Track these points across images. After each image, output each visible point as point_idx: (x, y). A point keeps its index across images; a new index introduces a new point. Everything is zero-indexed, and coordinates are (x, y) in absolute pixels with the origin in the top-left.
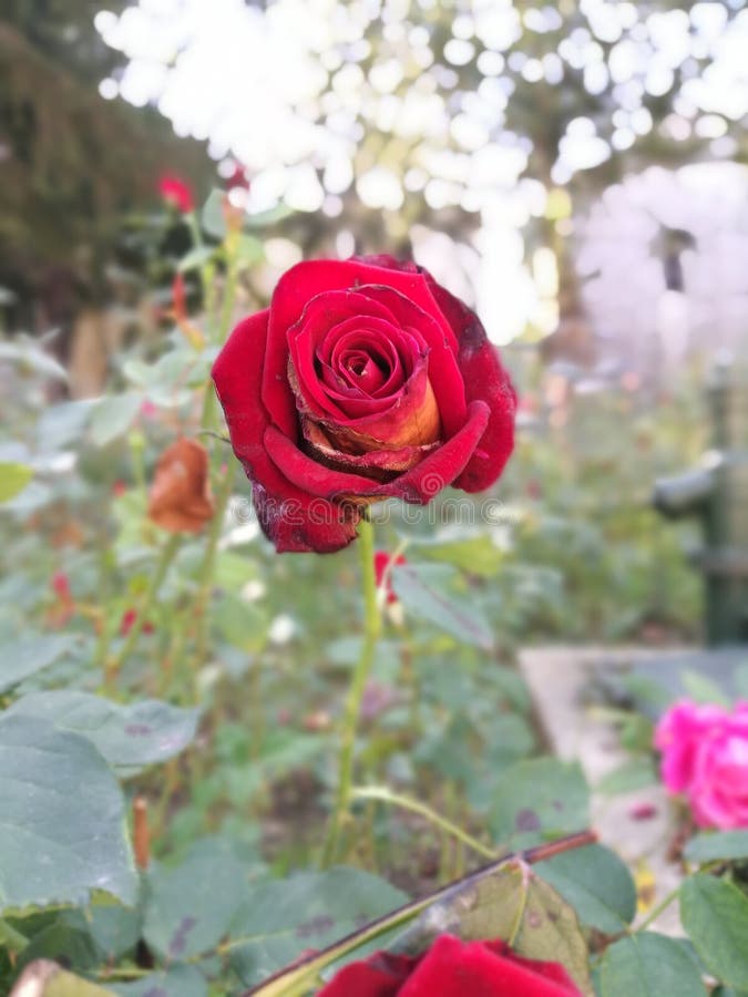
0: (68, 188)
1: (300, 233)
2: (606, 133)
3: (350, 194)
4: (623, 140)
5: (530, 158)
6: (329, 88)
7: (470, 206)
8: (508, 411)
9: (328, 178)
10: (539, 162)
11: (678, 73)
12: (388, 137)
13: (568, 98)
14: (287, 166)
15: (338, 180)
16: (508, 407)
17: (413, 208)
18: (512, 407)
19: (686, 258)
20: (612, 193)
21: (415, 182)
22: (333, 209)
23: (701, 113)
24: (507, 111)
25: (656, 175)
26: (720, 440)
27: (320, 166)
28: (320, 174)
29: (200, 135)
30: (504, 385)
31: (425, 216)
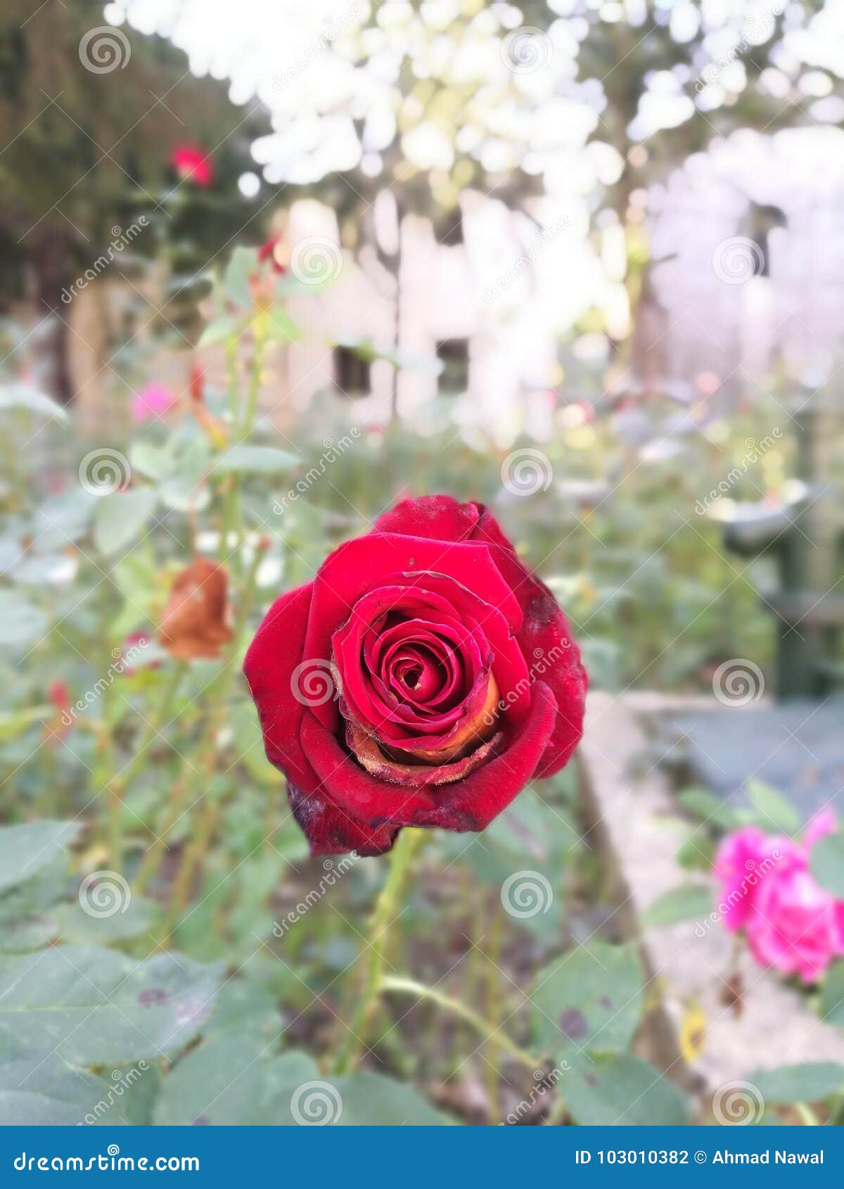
0: (64, 137)
1: (334, 195)
2: (691, 89)
3: (393, 151)
4: (712, 98)
5: (602, 117)
6: (372, 23)
7: (531, 168)
8: (578, 697)
9: (368, 132)
10: (611, 122)
11: (780, 19)
12: (439, 85)
13: (651, 46)
14: (320, 115)
15: (380, 135)
16: (577, 692)
17: (466, 172)
18: (582, 691)
19: (775, 237)
20: (695, 162)
21: (468, 140)
22: (372, 168)
23: (805, 68)
24: (578, 60)
25: (747, 140)
26: (803, 469)
27: (359, 116)
28: (360, 126)
29: (219, 74)
30: (574, 665)
31: (478, 182)
